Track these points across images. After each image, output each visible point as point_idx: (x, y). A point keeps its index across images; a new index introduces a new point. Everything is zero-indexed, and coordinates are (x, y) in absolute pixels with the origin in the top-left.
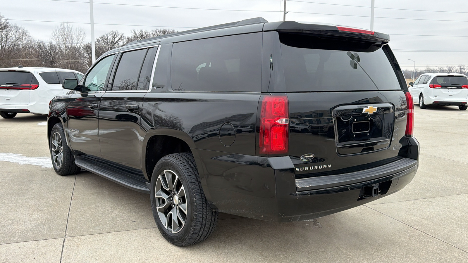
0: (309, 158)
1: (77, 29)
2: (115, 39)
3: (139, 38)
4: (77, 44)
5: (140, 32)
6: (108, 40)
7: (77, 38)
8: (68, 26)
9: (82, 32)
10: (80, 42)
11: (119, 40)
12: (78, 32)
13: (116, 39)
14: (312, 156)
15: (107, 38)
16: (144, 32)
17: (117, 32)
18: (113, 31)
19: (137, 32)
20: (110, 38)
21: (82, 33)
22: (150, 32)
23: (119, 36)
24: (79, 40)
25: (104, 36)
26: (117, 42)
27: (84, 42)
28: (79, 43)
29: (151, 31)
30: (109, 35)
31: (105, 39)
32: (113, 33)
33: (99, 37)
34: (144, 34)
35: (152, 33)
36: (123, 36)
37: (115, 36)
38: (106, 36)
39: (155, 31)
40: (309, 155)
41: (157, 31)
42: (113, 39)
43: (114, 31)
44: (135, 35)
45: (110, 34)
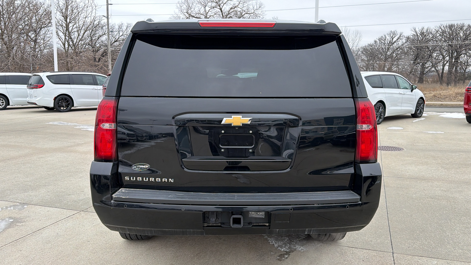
0: (143, 168)
1: (353, 32)
2: (393, 39)
3: (419, 36)
4: (352, 47)
5: (421, 30)
6: (386, 41)
7: (353, 41)
8: (346, 30)
9: (359, 34)
10: (356, 44)
11: (397, 39)
12: (354, 36)
13: (395, 40)
14: (147, 166)
15: (385, 40)
16: (425, 29)
17: (395, 32)
18: (391, 31)
19: (417, 30)
20: (388, 39)
21: (358, 36)
22: (433, 29)
23: (398, 36)
24: (355, 43)
25: (382, 37)
26: (395, 42)
27: (359, 45)
28: (354, 46)
29: (434, 27)
30: (387, 36)
31: (383, 40)
32: (392, 34)
33: (377, 39)
34: (425, 31)
35: (435, 29)
36: (402, 36)
37: (394, 36)
38: (384, 36)
39: (440, 26)
40: (144, 165)
41: (442, 26)
42: (391, 39)
43: (393, 31)
44: (415, 33)
45: (388, 34)
